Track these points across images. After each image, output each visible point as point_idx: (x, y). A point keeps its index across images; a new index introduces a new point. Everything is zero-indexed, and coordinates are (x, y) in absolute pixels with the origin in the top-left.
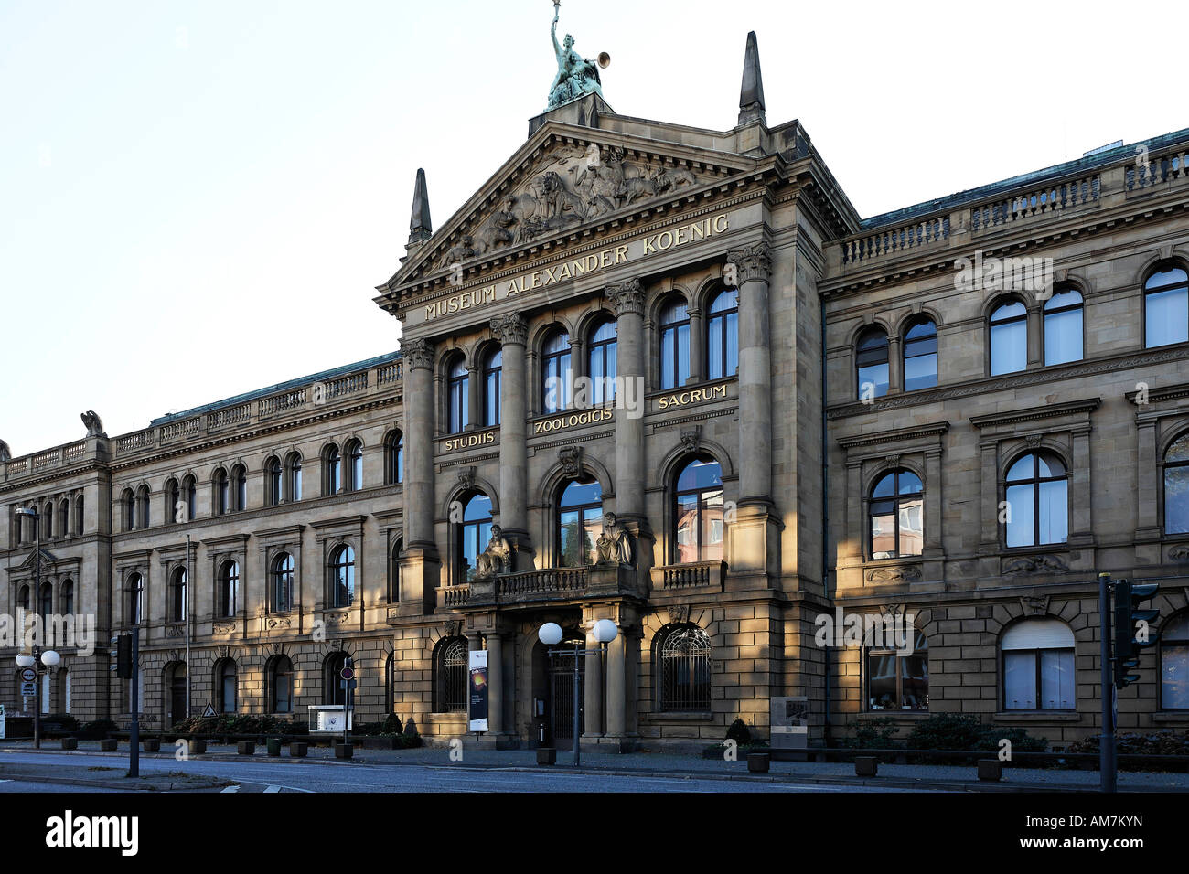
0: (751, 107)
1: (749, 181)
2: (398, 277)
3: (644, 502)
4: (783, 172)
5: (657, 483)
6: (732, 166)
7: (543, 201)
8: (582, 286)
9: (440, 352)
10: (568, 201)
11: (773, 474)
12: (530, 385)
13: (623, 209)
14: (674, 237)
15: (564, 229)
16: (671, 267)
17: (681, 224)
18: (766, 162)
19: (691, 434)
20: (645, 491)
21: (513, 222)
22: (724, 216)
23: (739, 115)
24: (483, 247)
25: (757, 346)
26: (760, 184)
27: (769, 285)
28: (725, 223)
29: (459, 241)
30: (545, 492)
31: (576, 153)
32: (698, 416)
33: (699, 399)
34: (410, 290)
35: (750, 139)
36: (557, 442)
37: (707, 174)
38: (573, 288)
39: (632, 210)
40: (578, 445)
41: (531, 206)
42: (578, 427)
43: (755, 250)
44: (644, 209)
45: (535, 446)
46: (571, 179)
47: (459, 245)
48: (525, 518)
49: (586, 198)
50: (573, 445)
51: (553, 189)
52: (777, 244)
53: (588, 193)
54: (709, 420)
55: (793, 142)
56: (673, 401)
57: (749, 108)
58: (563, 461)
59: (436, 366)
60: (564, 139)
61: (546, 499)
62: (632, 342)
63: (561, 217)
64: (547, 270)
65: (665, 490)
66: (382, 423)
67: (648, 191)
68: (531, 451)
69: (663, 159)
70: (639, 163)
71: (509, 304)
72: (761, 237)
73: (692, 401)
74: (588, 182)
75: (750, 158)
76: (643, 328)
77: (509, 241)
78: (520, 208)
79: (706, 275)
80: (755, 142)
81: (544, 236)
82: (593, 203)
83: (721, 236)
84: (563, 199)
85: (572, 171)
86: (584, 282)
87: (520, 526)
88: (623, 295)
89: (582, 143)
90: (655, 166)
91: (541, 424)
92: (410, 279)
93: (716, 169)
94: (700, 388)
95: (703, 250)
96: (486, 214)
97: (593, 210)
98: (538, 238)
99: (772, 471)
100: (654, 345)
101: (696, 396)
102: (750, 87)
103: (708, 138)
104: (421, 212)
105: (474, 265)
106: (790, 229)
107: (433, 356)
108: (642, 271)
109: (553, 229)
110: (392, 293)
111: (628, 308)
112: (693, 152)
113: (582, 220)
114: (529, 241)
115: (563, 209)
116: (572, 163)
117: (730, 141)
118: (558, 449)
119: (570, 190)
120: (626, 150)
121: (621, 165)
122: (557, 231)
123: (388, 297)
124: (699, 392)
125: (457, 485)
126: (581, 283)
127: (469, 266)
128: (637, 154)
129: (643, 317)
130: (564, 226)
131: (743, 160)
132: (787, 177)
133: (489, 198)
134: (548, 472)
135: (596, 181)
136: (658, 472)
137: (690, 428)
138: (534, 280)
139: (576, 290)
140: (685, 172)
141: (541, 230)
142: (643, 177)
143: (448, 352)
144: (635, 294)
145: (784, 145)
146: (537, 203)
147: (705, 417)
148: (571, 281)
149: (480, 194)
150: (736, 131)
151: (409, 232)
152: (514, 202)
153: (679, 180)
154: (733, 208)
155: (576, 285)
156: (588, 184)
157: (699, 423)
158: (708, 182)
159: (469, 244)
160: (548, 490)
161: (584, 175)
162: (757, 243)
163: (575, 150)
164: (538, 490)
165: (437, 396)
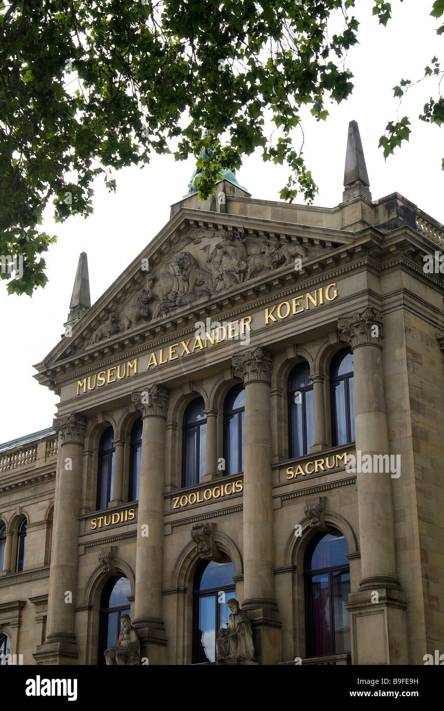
0: (354, 185)
1: (351, 253)
2: (53, 355)
3: (273, 584)
4: (381, 242)
5: (285, 561)
6: (335, 240)
7: (180, 278)
8: (212, 357)
9: (91, 427)
10: (200, 277)
11: (396, 550)
12: (169, 457)
13: (244, 284)
14: (291, 307)
15: (194, 304)
16: (290, 336)
17: (297, 294)
18: (362, 235)
19: (314, 507)
20: (275, 572)
21: (152, 299)
22: (334, 284)
23: (344, 192)
24: (126, 323)
25: (369, 411)
26: (361, 255)
27: (381, 348)
28: (335, 292)
29: (107, 319)
30: (180, 574)
31: (207, 233)
32: (322, 487)
33: (322, 468)
34: (63, 368)
35: (353, 214)
36: (193, 518)
37: (317, 248)
38: (205, 359)
39: (251, 284)
40: (210, 521)
41: (169, 282)
42: (211, 501)
43: (363, 316)
44: (262, 283)
45: (172, 523)
46: (202, 257)
47: (108, 322)
48: (161, 605)
49: (216, 274)
50: (204, 522)
51: (185, 268)
52: (386, 307)
53: (217, 269)
54: (334, 491)
55: (395, 212)
56: (299, 471)
57: (352, 186)
58: (196, 539)
59: (87, 440)
60: (196, 223)
61: (182, 582)
62: (257, 411)
63: (194, 292)
64: (183, 343)
65: (293, 569)
66: (47, 497)
67: (266, 265)
68: (169, 527)
69: (278, 236)
70: (260, 240)
71: (150, 376)
72: (367, 303)
73: (316, 470)
74: (217, 259)
75: (348, 233)
76: (270, 395)
77: (149, 317)
78: (160, 285)
79: (326, 340)
80: (358, 216)
81: (177, 311)
82: (220, 278)
83: (333, 304)
84: (195, 275)
85: (204, 249)
86: (214, 353)
87: (155, 614)
88: (248, 365)
89: (211, 226)
90: (273, 242)
91: (178, 498)
92: (64, 356)
93: (323, 243)
94: (323, 456)
95: (317, 318)
96: (131, 293)
97: (220, 285)
98: (172, 313)
99: (396, 546)
100: (282, 412)
101: (320, 465)
102: (352, 167)
103: (319, 214)
104: (80, 292)
105: (117, 341)
106: (396, 293)
107: (85, 430)
108: (264, 340)
109: (185, 305)
110: (48, 371)
111: (252, 377)
112: (301, 229)
113: (210, 295)
114: (164, 316)
115: (195, 284)
116: (205, 242)
117: (338, 216)
118: (191, 526)
119: (203, 266)
120: (246, 230)
121: (244, 243)
122: (188, 307)
123: (45, 374)
124: (322, 460)
125: (99, 568)
126: (212, 354)
127: (113, 343)
128: (256, 233)
129: (269, 384)
130: (195, 300)
131: (343, 235)
132: (386, 246)
133: (133, 278)
134: (183, 551)
135: (224, 258)
136: (287, 549)
137: (314, 500)
138: (171, 352)
139: (207, 361)
140: (297, 247)
141: (175, 306)
142: (264, 253)
143: (98, 426)
144: (259, 363)
145: (387, 214)
146: (175, 279)
147: (329, 487)
148: (203, 353)
149: (125, 275)
150: (341, 207)
151: (69, 311)
152: (155, 280)
153: (293, 253)
154: (342, 277)
155: (207, 356)
156: (218, 260)
157: (322, 495)
158: (318, 255)
159: (116, 321)
160: (184, 572)
161: (215, 254)
162: (364, 309)
163: (206, 231)
164: (174, 572)
165: (85, 471)
